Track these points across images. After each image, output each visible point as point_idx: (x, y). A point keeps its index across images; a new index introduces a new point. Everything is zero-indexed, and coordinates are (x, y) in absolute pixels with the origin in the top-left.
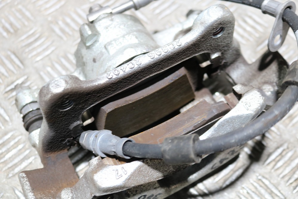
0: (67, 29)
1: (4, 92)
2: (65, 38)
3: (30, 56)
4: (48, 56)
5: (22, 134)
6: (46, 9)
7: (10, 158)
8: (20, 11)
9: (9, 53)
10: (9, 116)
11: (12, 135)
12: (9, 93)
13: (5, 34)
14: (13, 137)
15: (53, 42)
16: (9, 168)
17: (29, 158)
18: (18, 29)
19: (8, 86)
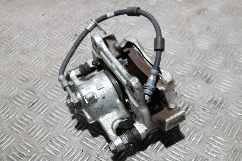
0: (54, 73)
1: (27, 108)
2: (54, 78)
3: (37, 89)
4: (47, 87)
5: (42, 124)
6: (40, 67)
7: (38, 135)
8: (27, 70)
9: (26, 90)
10: (33, 117)
11: (37, 125)
12: (30, 107)
13: (21, 82)
14: (37, 126)
15: (48, 80)
16: (39, 140)
17: (48, 133)
18: (28, 79)
19: (29, 104)
